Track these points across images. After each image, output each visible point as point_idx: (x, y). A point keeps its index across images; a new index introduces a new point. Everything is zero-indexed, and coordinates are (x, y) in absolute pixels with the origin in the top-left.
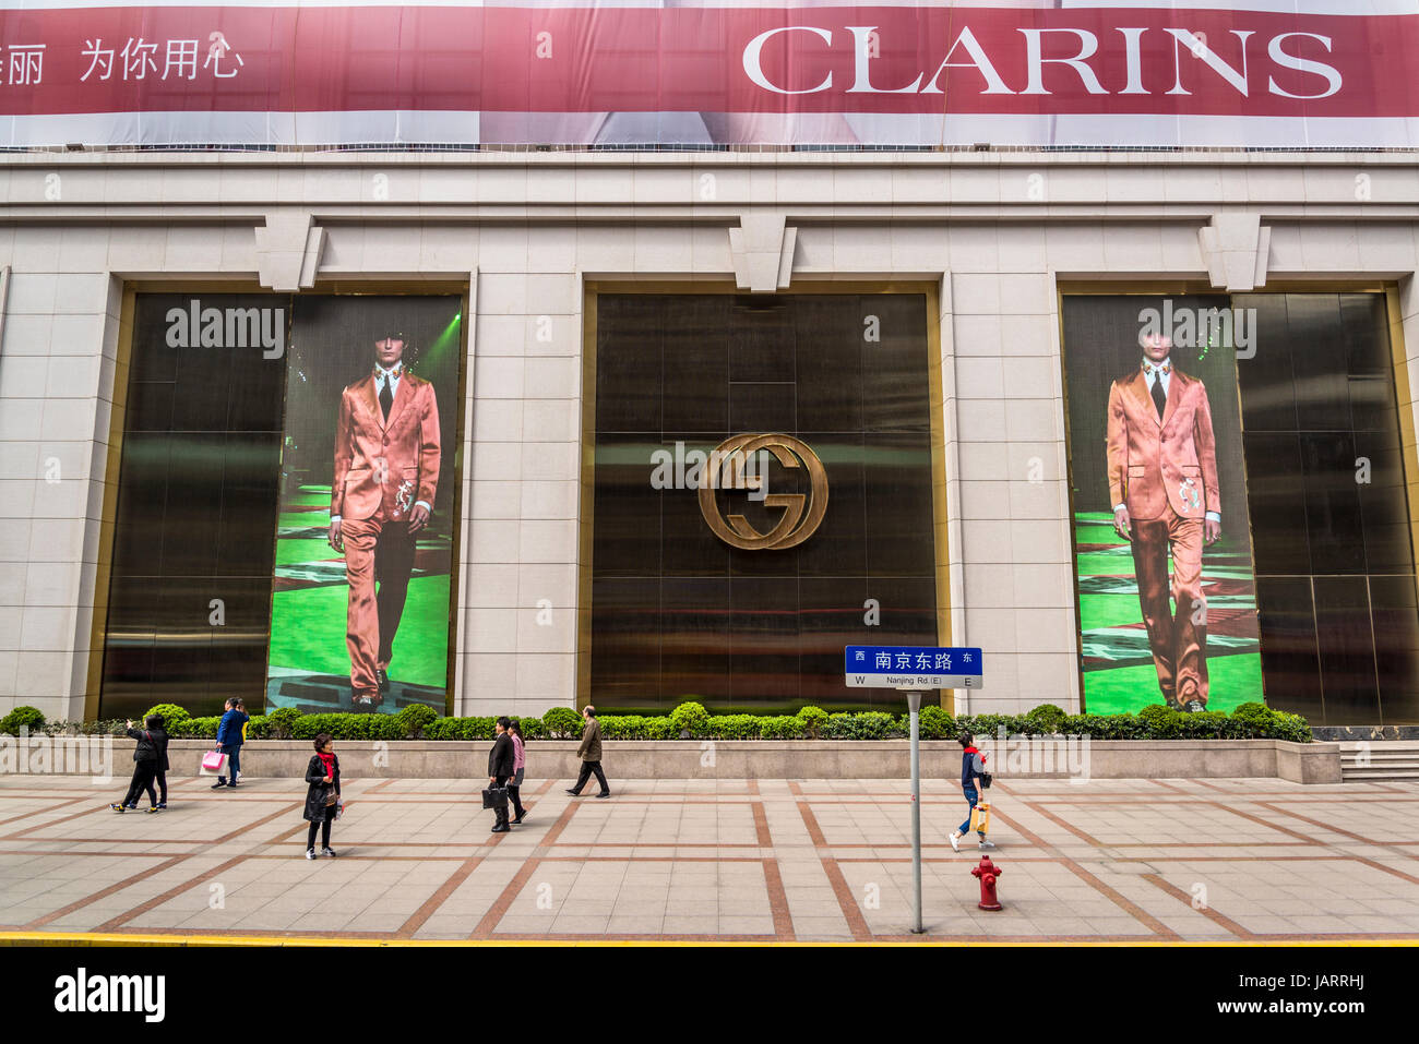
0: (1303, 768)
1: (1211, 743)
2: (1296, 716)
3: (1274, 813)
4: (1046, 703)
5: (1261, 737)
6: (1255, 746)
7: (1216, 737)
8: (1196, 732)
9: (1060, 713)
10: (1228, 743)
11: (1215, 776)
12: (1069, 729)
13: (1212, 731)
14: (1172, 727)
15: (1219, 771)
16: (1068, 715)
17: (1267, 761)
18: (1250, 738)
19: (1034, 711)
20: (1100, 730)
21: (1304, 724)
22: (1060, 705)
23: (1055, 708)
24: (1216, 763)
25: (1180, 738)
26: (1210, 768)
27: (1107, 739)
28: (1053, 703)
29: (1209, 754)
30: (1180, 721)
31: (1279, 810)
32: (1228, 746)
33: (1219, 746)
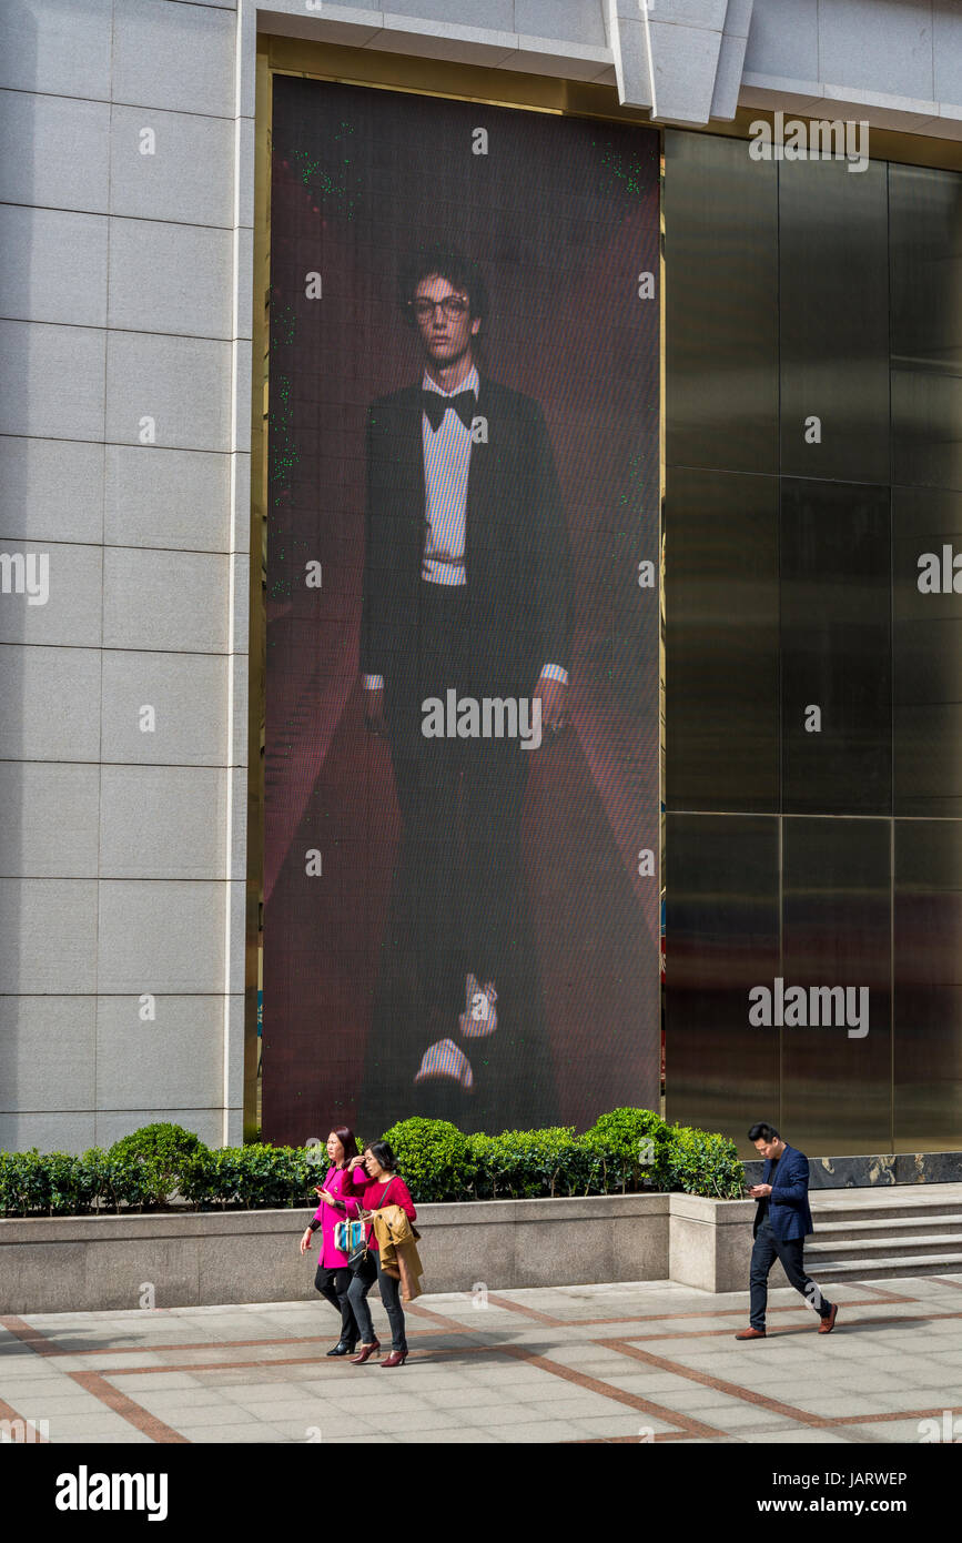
0: (719, 1257)
1: (533, 1207)
2: (717, 1138)
3: (632, 1366)
4: (158, 1119)
5: (642, 1188)
6: (628, 1209)
7: (545, 1193)
8: (503, 1180)
9: (191, 1145)
10: (572, 1205)
11: (533, 1282)
12: (208, 1184)
13: (536, 1177)
14: (449, 1170)
15: (544, 1271)
16: (211, 1149)
17: (651, 1242)
18: (619, 1191)
19: (129, 1140)
20: (282, 1184)
21: (733, 1154)
22: (190, 1125)
23: (178, 1130)
24: (538, 1252)
25: (466, 1197)
26: (527, 1265)
27: (298, 1205)
28: (175, 1120)
29: (524, 1233)
30: (469, 1155)
31: (647, 1358)
32: (570, 1212)
33: (549, 1214)
